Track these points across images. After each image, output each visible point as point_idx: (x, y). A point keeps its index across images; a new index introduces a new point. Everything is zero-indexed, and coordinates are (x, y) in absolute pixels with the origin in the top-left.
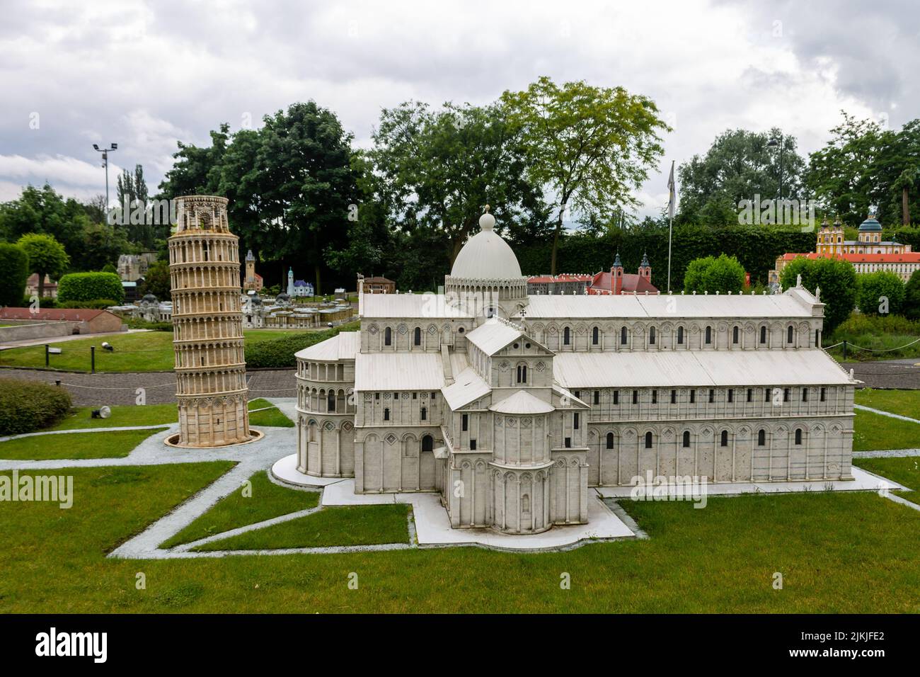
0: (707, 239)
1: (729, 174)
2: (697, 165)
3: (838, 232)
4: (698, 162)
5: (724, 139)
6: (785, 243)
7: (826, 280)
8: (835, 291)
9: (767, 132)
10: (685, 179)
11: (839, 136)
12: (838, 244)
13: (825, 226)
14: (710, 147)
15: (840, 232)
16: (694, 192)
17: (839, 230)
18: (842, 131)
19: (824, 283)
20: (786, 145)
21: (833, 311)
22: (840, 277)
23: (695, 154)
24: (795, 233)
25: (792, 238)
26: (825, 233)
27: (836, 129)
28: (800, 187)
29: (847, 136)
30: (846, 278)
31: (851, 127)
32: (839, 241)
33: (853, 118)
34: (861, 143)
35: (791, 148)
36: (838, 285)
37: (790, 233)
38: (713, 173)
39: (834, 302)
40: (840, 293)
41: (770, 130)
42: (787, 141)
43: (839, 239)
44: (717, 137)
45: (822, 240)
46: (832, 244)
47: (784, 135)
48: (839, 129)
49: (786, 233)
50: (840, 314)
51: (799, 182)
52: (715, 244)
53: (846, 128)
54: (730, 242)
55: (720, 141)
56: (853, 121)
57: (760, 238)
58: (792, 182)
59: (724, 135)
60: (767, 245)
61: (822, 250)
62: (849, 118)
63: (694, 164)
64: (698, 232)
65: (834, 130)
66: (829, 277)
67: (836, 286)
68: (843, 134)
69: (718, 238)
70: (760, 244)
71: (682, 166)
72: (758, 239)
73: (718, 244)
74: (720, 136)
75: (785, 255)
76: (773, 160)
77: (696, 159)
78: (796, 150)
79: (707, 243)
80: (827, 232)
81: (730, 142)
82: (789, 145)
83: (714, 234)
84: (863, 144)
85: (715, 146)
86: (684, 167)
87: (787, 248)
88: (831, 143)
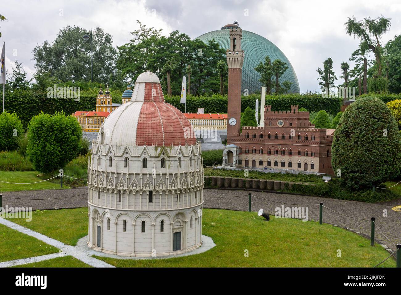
0: (32, 100)
1: (69, 56)
2: (47, 48)
3: (108, 97)
4: (48, 46)
5: (65, 32)
6: (86, 105)
7: (57, 130)
8: (63, 138)
9: (93, 30)
10: (39, 58)
11: (137, 37)
12: (108, 105)
13: (101, 93)
14: (57, 37)
15: (109, 98)
16: (46, 68)
17: (108, 96)
18: (139, 34)
19: (56, 132)
20: (106, 40)
21: (63, 152)
22: (66, 128)
23: (45, 41)
24: (91, 98)
25: (90, 101)
26: (101, 98)
27: (135, 32)
28: (115, 68)
29: (141, 37)
30: (70, 128)
31: (144, 31)
32: (109, 103)
33: (144, 26)
34: (147, 42)
35: (109, 42)
36: (65, 133)
37: (88, 98)
38: (58, 54)
39: (63, 145)
40: (66, 139)
41: (96, 29)
42: (107, 37)
43: (109, 102)
44: (61, 30)
45: (99, 103)
46: (104, 105)
47: (105, 33)
48: (137, 32)
49: (86, 98)
50: (67, 154)
51: (114, 65)
52: (37, 104)
53: (141, 32)
54: (48, 103)
55: (63, 33)
56: (145, 28)
57: (68, 100)
58: (111, 64)
59: (65, 29)
60: (73, 105)
61: (99, 110)
62: (142, 25)
63: (45, 48)
64: (25, 95)
65: (134, 33)
66: (59, 128)
67: (63, 134)
68: (140, 36)
69: (39, 99)
70: (68, 104)
71: (36, 48)
72: (67, 101)
73: (40, 104)
74: (62, 29)
75: (76, 113)
76: (98, 49)
77: (46, 44)
78: (112, 44)
79: (32, 103)
80: (102, 97)
81: (69, 34)
82: (108, 40)
83: (37, 97)
84: (148, 43)
85: (60, 36)
86: (38, 49)
87: (86, 108)
88: (133, 41)
